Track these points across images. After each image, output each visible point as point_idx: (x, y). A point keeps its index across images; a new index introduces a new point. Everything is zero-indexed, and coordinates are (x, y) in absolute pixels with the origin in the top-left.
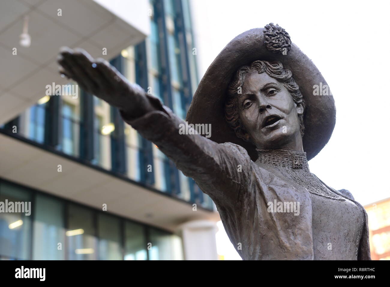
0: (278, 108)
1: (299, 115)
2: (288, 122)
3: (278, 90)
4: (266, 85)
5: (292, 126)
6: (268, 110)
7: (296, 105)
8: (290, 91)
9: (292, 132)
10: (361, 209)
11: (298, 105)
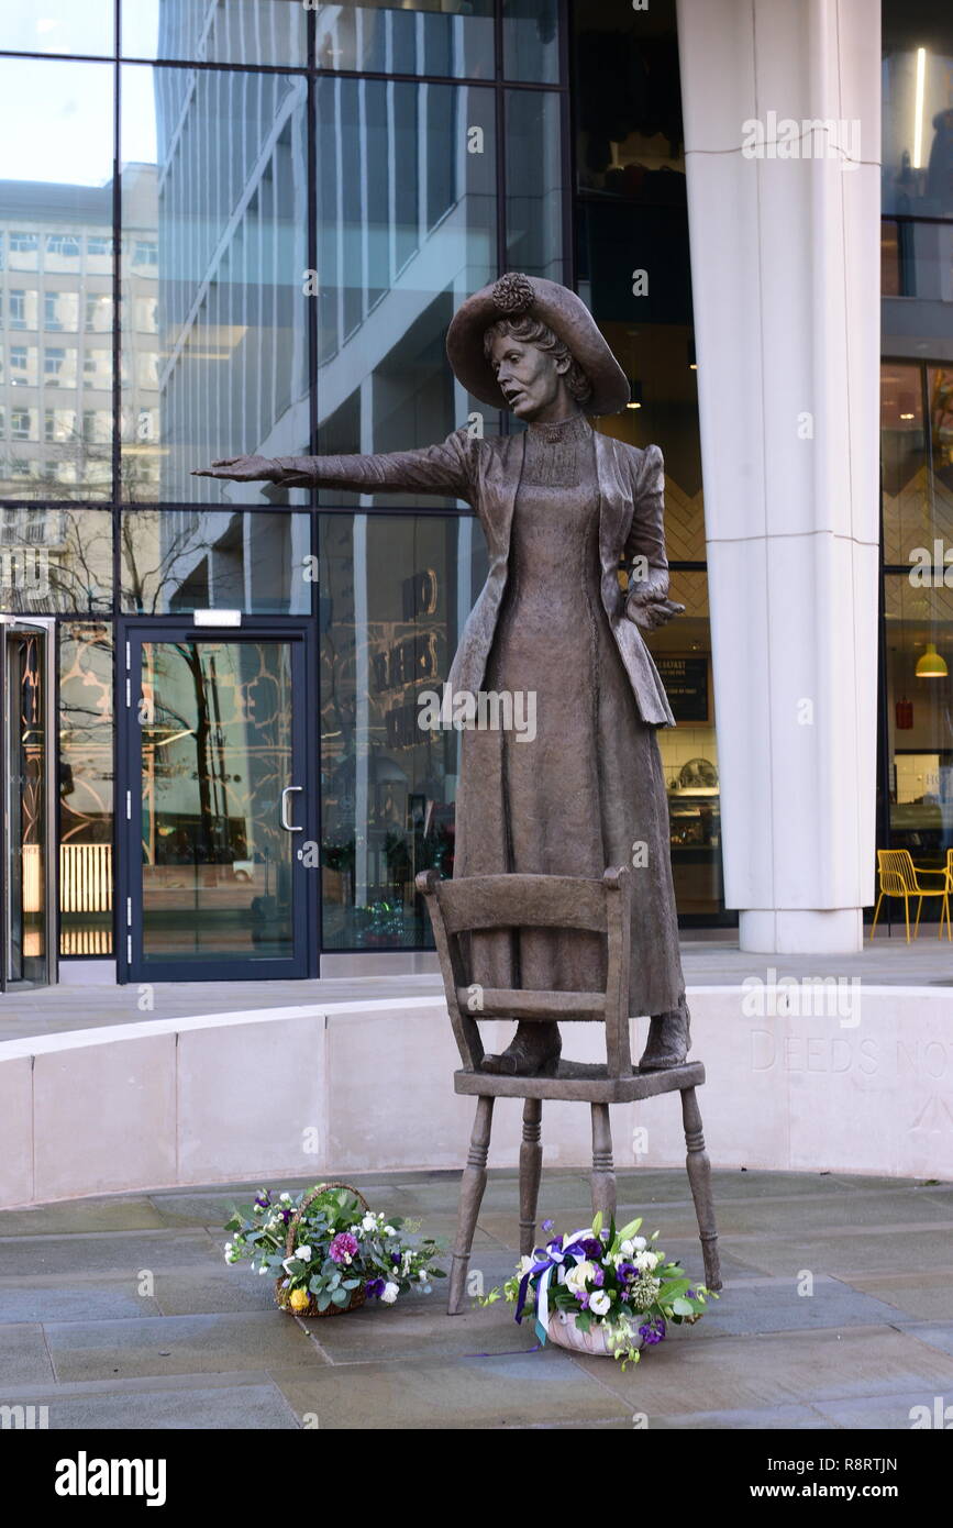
0: (520, 381)
1: (560, 375)
2: (529, 394)
3: (521, 355)
4: (507, 353)
5: (535, 399)
6: (507, 384)
7: (556, 362)
8: (542, 350)
9: (536, 406)
10: (597, 493)
11: (561, 361)
